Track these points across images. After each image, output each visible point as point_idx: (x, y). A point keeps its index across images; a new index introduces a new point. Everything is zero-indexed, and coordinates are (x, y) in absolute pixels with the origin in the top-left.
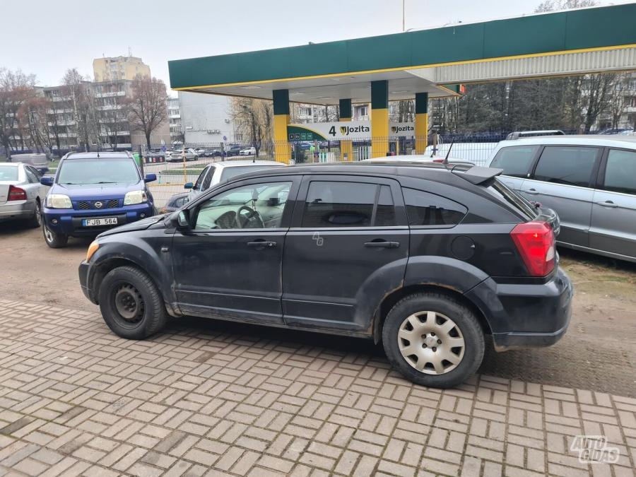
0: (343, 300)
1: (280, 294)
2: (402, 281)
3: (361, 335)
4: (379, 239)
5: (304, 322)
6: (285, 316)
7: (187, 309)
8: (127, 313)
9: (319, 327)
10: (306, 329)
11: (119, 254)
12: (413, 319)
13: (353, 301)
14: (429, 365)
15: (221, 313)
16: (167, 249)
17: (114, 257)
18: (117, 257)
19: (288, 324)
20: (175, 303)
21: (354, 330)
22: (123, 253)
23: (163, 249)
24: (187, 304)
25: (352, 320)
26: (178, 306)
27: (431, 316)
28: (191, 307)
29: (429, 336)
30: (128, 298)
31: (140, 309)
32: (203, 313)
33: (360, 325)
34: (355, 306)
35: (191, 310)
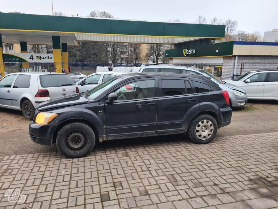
0: (179, 121)
1: (156, 123)
2: (199, 111)
3: (183, 132)
4: (190, 98)
5: (165, 132)
6: (157, 131)
7: (111, 137)
8: (75, 145)
9: (169, 132)
10: (164, 134)
11: (75, 117)
12: (200, 123)
13: (182, 120)
14: (204, 137)
15: (129, 135)
16: (102, 111)
17: (71, 118)
18: (74, 118)
19: (158, 134)
20: (105, 135)
21: (182, 131)
22: (77, 116)
23: (99, 111)
24: (111, 135)
25: (181, 128)
26: (106, 136)
27: (205, 121)
28: (113, 135)
29: (203, 128)
30: (77, 138)
31: (84, 142)
32: (120, 137)
33: (184, 128)
34: (183, 122)
35: (114, 137)
